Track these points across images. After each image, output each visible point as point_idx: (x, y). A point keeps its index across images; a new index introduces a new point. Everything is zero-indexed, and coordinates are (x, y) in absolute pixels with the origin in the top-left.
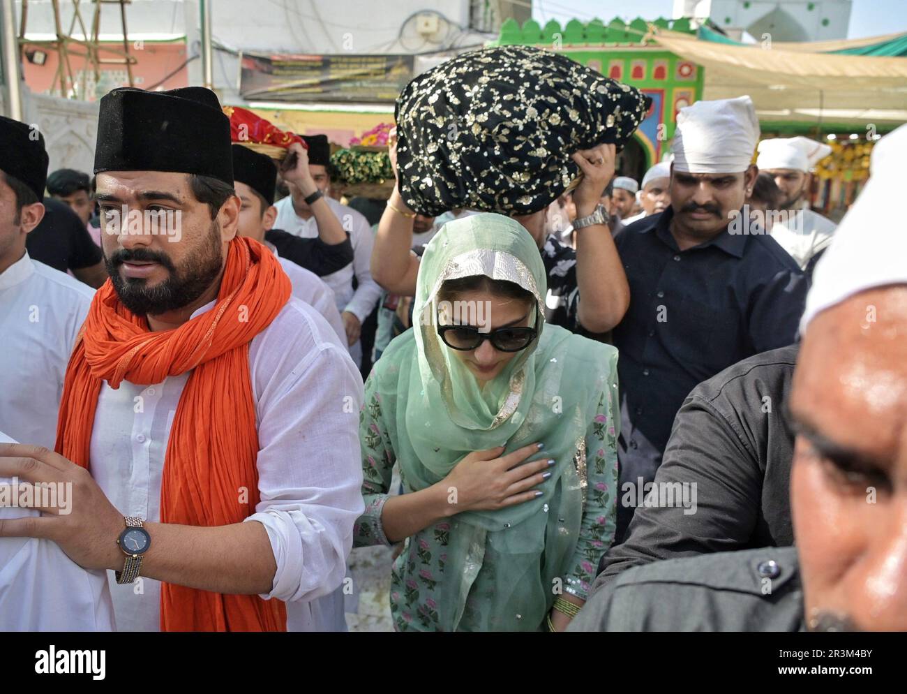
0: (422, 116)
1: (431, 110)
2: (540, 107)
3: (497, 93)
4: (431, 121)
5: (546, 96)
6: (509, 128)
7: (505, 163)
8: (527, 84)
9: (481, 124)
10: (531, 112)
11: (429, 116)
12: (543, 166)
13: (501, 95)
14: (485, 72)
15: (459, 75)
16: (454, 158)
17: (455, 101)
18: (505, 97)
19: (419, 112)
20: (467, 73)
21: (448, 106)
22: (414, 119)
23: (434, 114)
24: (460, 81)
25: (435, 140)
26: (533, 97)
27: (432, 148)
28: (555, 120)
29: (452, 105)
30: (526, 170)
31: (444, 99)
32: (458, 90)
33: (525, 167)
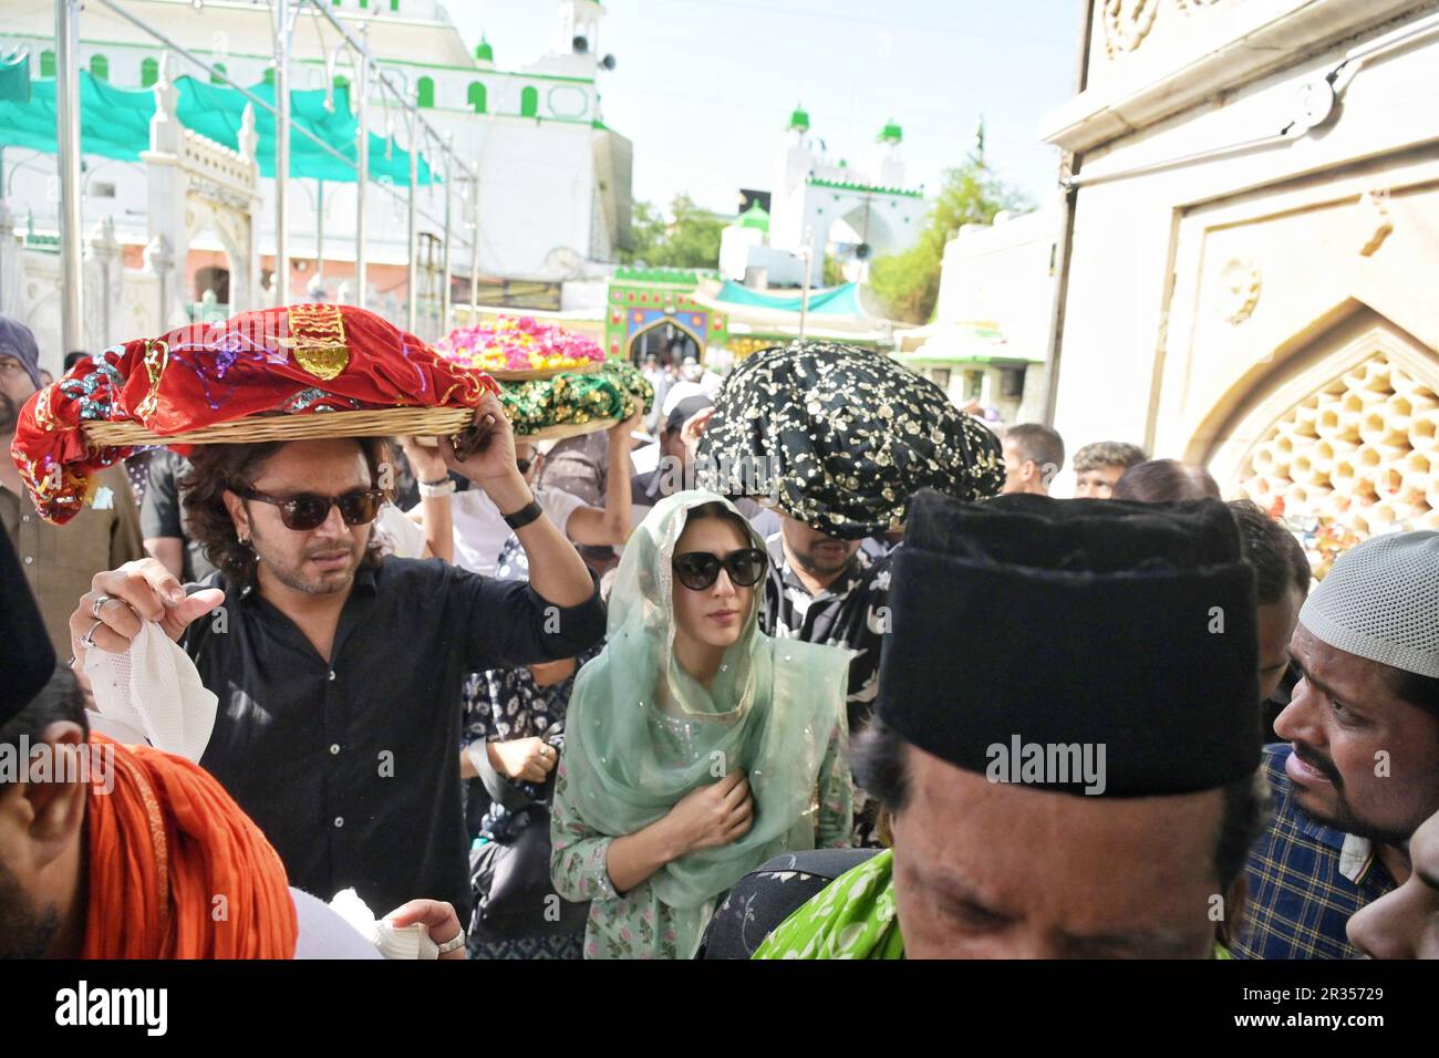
0: (757, 378)
1: (769, 375)
2: (899, 409)
3: (854, 378)
4: (763, 385)
5: (909, 402)
6: (853, 415)
7: (833, 454)
8: (892, 384)
9: (822, 403)
10: (886, 411)
11: (764, 380)
12: (878, 476)
13: (858, 381)
14: (847, 358)
15: (816, 351)
16: (772, 431)
17: (801, 373)
18: (861, 385)
19: (755, 374)
20: (826, 352)
21: (789, 375)
22: (746, 382)
23: (770, 380)
24: (816, 356)
25: (758, 406)
26: (894, 397)
27: (752, 413)
28: (914, 428)
29: (795, 376)
30: (856, 473)
31: (790, 367)
32: (810, 364)
33: (855, 468)
